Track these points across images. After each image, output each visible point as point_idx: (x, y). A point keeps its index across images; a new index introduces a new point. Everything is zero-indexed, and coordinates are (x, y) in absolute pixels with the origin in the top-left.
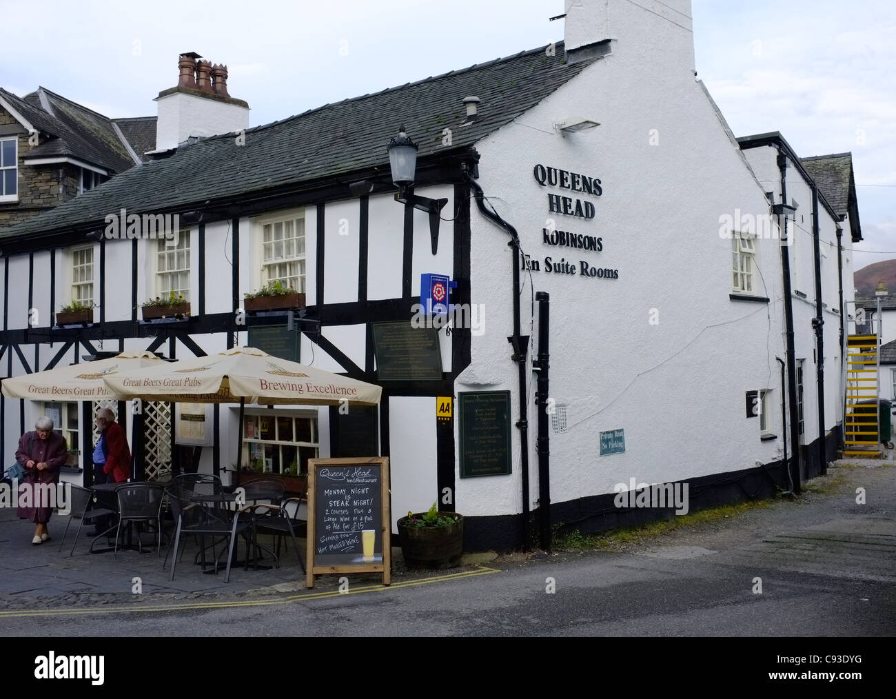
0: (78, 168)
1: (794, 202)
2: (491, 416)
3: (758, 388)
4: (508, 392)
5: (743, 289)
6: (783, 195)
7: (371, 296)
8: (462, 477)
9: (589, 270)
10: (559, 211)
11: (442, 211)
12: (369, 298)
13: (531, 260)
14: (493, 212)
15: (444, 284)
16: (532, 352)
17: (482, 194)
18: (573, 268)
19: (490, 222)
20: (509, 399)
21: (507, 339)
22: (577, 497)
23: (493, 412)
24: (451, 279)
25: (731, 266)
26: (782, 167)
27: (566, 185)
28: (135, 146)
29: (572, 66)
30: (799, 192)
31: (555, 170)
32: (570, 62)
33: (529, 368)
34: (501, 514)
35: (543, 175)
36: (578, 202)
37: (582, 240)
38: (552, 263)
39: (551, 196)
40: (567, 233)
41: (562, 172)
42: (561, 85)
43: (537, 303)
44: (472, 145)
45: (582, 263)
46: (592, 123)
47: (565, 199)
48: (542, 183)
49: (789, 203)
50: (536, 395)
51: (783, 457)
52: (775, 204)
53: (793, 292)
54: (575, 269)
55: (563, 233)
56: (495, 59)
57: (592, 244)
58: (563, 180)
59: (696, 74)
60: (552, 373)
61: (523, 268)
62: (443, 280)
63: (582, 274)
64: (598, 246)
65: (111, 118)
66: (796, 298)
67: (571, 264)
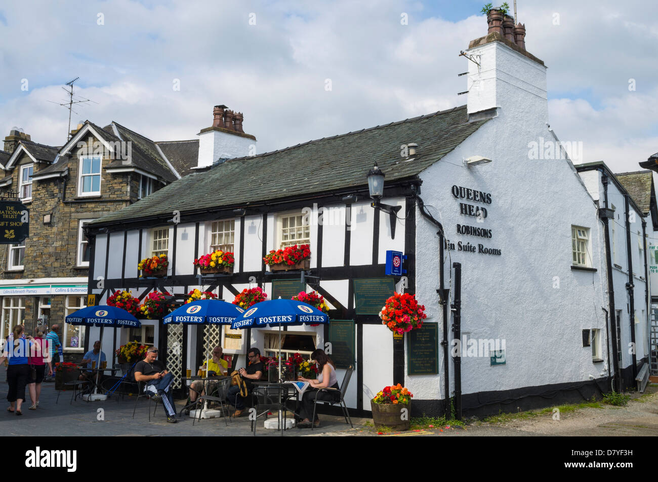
0: (139, 175)
1: (613, 206)
2: (427, 338)
3: (590, 328)
4: (437, 324)
5: (579, 262)
6: (606, 202)
7: (352, 263)
8: (410, 374)
9: (483, 249)
10: (466, 213)
11: (398, 213)
12: (351, 264)
13: (450, 243)
14: (428, 214)
15: (400, 257)
16: (451, 300)
17: (423, 203)
18: (474, 248)
19: (427, 220)
20: (437, 328)
21: (436, 291)
22: (477, 391)
23: (427, 335)
24: (403, 254)
25: (571, 248)
26: (605, 184)
27: (470, 197)
28: (172, 160)
29: (473, 124)
30: (616, 200)
31: (464, 188)
32: (471, 121)
33: (450, 309)
34: (431, 399)
35: (457, 192)
36: (478, 208)
37: (479, 231)
38: (462, 245)
39: (461, 205)
40: (471, 227)
41: (468, 190)
42: (467, 137)
43: (453, 270)
44: (417, 174)
45: (479, 245)
46: (487, 160)
47: (470, 206)
48: (456, 197)
49: (610, 207)
50: (453, 325)
51: (608, 375)
52: (601, 208)
53: (613, 266)
54: (475, 249)
55: (469, 227)
56: (420, 115)
57: (486, 234)
58: (468, 194)
59: (549, 127)
60: (463, 312)
61: (446, 248)
62: (399, 254)
63: (480, 252)
64: (489, 235)
65: (154, 141)
66: (615, 269)
67: (473, 246)
